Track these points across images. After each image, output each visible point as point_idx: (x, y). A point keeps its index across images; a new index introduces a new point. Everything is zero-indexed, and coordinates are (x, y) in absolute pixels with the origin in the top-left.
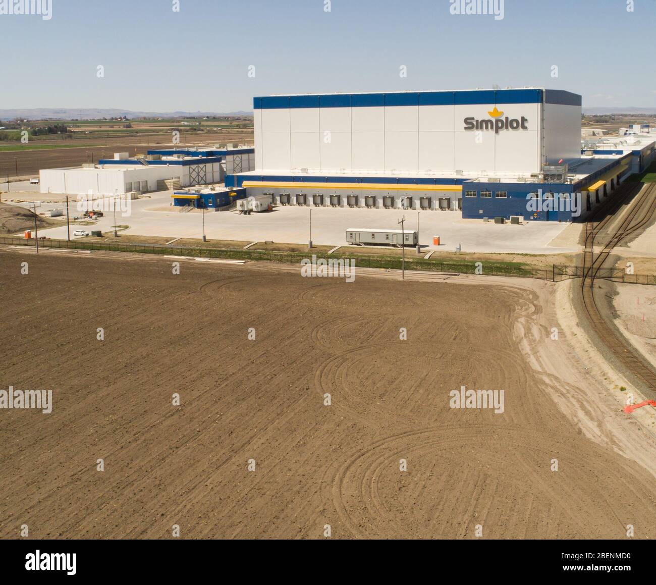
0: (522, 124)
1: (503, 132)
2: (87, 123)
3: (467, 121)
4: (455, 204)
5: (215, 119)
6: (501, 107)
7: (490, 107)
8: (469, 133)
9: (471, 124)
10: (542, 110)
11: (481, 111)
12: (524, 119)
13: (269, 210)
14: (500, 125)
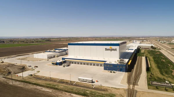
0: (116, 50)
1: (112, 51)
2: (55, 38)
3: (105, 49)
4: (103, 65)
5: (73, 38)
6: (112, 47)
7: (110, 46)
8: (106, 51)
9: (106, 49)
10: (120, 47)
11: (108, 47)
12: (116, 49)
13: (69, 66)
14: (112, 50)
